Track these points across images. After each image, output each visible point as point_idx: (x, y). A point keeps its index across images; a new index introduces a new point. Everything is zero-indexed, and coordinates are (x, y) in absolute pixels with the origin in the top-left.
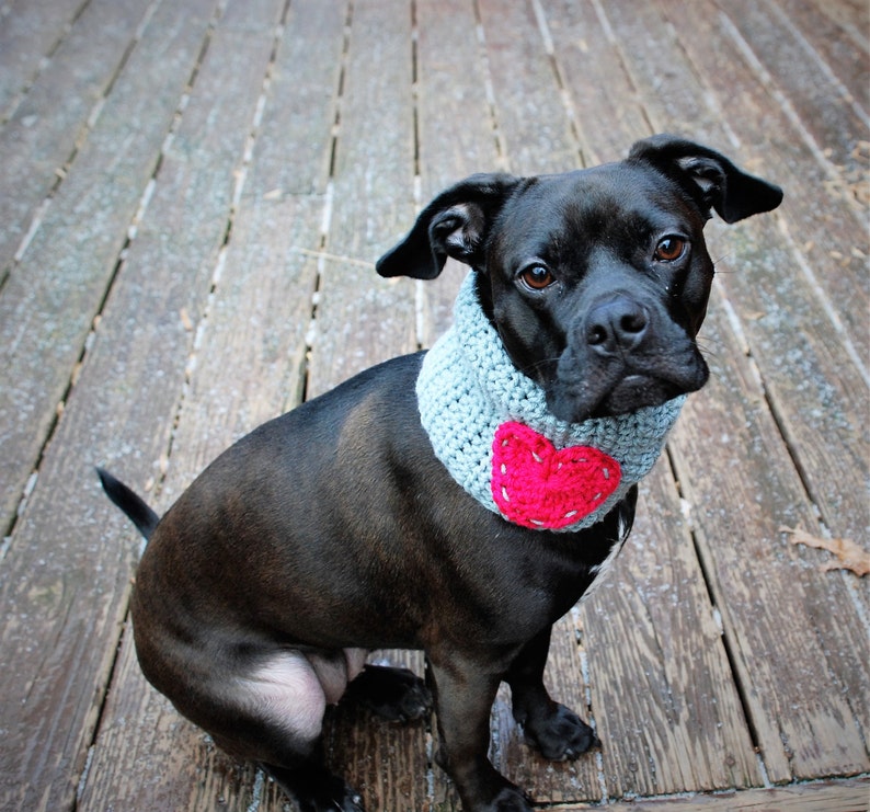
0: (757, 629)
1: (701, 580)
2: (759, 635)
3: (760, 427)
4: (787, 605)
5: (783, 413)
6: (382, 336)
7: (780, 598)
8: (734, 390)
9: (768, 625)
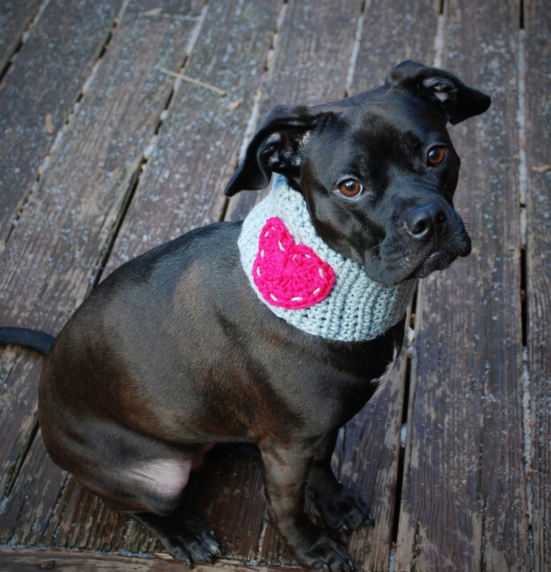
0: (430, 448)
1: (400, 399)
2: (430, 452)
3: (504, 275)
4: (464, 431)
5: (531, 263)
6: (208, 157)
7: (461, 425)
8: (495, 237)
9: (440, 445)
